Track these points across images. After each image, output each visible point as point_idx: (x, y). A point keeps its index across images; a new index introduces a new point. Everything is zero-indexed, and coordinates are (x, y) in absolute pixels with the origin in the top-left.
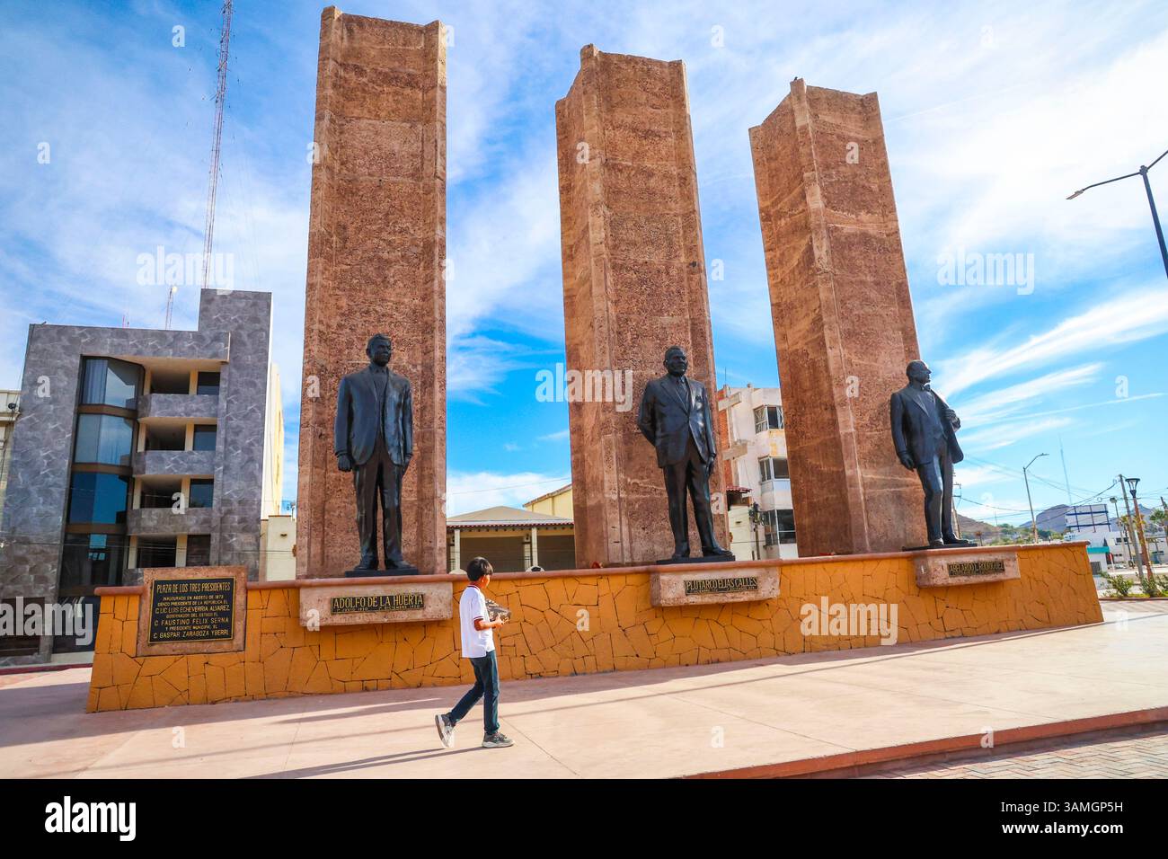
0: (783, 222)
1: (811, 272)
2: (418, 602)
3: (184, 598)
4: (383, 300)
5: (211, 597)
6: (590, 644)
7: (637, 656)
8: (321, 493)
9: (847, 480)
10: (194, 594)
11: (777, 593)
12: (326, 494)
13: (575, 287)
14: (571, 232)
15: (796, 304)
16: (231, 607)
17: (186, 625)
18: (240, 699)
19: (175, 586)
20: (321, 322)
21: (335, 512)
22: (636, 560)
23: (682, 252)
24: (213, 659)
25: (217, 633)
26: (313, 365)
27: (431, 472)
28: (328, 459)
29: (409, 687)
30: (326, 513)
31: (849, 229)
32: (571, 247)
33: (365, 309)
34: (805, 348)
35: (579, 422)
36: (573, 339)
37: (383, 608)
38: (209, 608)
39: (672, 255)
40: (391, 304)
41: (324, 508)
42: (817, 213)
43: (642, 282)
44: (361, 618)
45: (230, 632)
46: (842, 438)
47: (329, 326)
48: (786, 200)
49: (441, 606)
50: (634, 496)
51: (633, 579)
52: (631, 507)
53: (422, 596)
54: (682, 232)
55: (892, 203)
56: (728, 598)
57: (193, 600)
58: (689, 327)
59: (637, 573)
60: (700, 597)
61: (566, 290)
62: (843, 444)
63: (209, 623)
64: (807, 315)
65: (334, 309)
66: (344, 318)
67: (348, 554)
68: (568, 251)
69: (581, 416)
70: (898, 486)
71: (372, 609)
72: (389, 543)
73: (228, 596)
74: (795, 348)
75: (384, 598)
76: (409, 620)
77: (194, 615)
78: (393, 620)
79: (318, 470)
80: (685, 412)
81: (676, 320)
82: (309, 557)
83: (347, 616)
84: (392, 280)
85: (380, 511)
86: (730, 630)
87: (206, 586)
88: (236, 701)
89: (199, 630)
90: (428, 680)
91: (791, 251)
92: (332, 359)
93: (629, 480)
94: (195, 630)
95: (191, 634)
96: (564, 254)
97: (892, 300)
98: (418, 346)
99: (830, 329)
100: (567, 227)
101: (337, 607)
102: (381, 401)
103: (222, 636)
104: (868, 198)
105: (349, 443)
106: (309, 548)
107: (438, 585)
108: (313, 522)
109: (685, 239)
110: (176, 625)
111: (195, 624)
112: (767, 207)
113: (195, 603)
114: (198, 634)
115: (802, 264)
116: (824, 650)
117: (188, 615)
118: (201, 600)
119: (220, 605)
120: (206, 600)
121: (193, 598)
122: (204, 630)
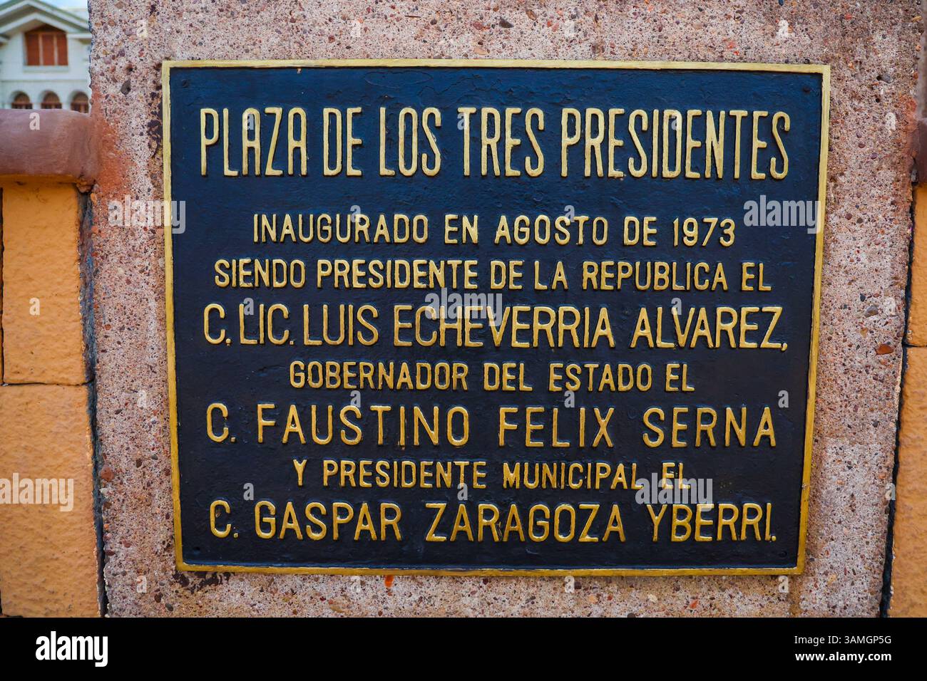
3: (416, 226)
5: (640, 228)
10: (492, 196)
16: (798, 326)
38: (624, 325)
63: (627, 441)
77: (502, 375)
87: (592, 134)
94: (525, 497)
113: (507, 272)
114: (548, 523)
117: (458, 372)
118: (550, 254)
119: (711, 299)
120: (598, 254)
121: (488, 228)
122: (586, 495)
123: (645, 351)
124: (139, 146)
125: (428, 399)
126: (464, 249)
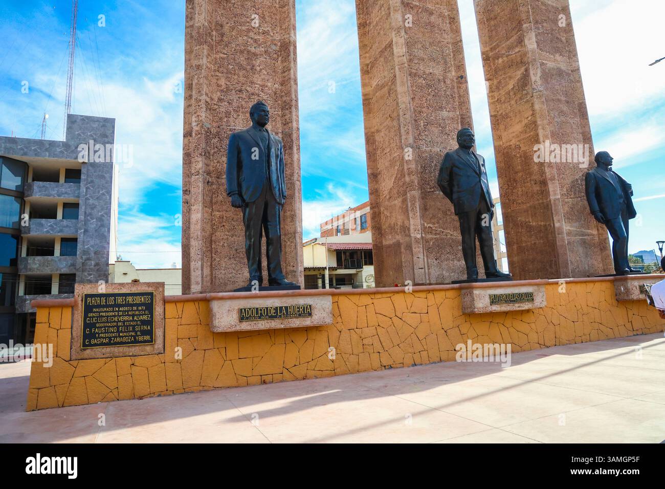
0: (500, 60)
1: (525, 92)
2: (307, 312)
3: (111, 309)
4: (252, 83)
5: (135, 308)
6: (424, 342)
7: (455, 350)
8: (208, 227)
9: (556, 230)
10: (119, 306)
11: (544, 304)
12: (213, 229)
13: (371, 92)
14: (367, 55)
15: (511, 114)
16: (152, 317)
17: (114, 332)
18: (162, 394)
19: (103, 299)
20: (207, 94)
21: (220, 242)
23: (453, 69)
24: (138, 361)
25: (141, 338)
26: (202, 127)
28: (213, 201)
29: (297, 379)
30: (213, 243)
31: (550, 65)
32: (367, 65)
33: (239, 88)
34: (518, 144)
35: (376, 187)
36: (370, 128)
37: (280, 316)
38: (133, 318)
39: (446, 71)
40: (258, 86)
41: (211, 240)
42: (533, 51)
43: (429, 86)
44: (263, 325)
45: (152, 338)
46: (552, 202)
47: (212, 99)
48: (504, 45)
49: (325, 315)
50: (429, 236)
51: (450, 294)
52: (428, 244)
53: (310, 306)
54: (452, 54)
55: (575, 50)
56: (516, 307)
57: (119, 311)
58: (459, 120)
59: (453, 289)
60: (498, 306)
61: (364, 95)
62: (553, 206)
63: (134, 330)
64: (520, 121)
65: (215, 87)
66: (223, 94)
67: (231, 275)
68: (365, 68)
69: (377, 182)
70: (583, 235)
71: (272, 317)
72: (272, 266)
73: (150, 307)
74: (508, 144)
75: (281, 308)
76: (301, 326)
77: (120, 324)
78: (288, 326)
79: (207, 209)
80: (476, 173)
81: (451, 114)
82: (202, 277)
83: (252, 323)
84: (258, 68)
85: (264, 239)
86: (511, 330)
87: (130, 299)
88: (159, 396)
89: (125, 336)
90: (311, 373)
91: (507, 79)
92: (215, 124)
93: (426, 225)
94: (122, 337)
95: (118, 339)
96: (362, 70)
97: (576, 114)
98: (279, 119)
99: (543, 129)
100: (364, 52)
101: (244, 315)
102: (266, 152)
103: (145, 342)
104: (560, 45)
105: (239, 185)
106: (202, 270)
107: (321, 297)
108: (204, 249)
109: (455, 60)
110: (105, 333)
111: (122, 332)
112: (487, 51)
113: (121, 313)
114: (125, 340)
115: (517, 88)
116: (567, 344)
117: (115, 324)
118: (126, 311)
119: (143, 315)
120: (131, 311)
121: (119, 309)
122: (129, 336)
123: (136, 320)
124: (80, 302)
125: (112, 327)
126: (116, 311)
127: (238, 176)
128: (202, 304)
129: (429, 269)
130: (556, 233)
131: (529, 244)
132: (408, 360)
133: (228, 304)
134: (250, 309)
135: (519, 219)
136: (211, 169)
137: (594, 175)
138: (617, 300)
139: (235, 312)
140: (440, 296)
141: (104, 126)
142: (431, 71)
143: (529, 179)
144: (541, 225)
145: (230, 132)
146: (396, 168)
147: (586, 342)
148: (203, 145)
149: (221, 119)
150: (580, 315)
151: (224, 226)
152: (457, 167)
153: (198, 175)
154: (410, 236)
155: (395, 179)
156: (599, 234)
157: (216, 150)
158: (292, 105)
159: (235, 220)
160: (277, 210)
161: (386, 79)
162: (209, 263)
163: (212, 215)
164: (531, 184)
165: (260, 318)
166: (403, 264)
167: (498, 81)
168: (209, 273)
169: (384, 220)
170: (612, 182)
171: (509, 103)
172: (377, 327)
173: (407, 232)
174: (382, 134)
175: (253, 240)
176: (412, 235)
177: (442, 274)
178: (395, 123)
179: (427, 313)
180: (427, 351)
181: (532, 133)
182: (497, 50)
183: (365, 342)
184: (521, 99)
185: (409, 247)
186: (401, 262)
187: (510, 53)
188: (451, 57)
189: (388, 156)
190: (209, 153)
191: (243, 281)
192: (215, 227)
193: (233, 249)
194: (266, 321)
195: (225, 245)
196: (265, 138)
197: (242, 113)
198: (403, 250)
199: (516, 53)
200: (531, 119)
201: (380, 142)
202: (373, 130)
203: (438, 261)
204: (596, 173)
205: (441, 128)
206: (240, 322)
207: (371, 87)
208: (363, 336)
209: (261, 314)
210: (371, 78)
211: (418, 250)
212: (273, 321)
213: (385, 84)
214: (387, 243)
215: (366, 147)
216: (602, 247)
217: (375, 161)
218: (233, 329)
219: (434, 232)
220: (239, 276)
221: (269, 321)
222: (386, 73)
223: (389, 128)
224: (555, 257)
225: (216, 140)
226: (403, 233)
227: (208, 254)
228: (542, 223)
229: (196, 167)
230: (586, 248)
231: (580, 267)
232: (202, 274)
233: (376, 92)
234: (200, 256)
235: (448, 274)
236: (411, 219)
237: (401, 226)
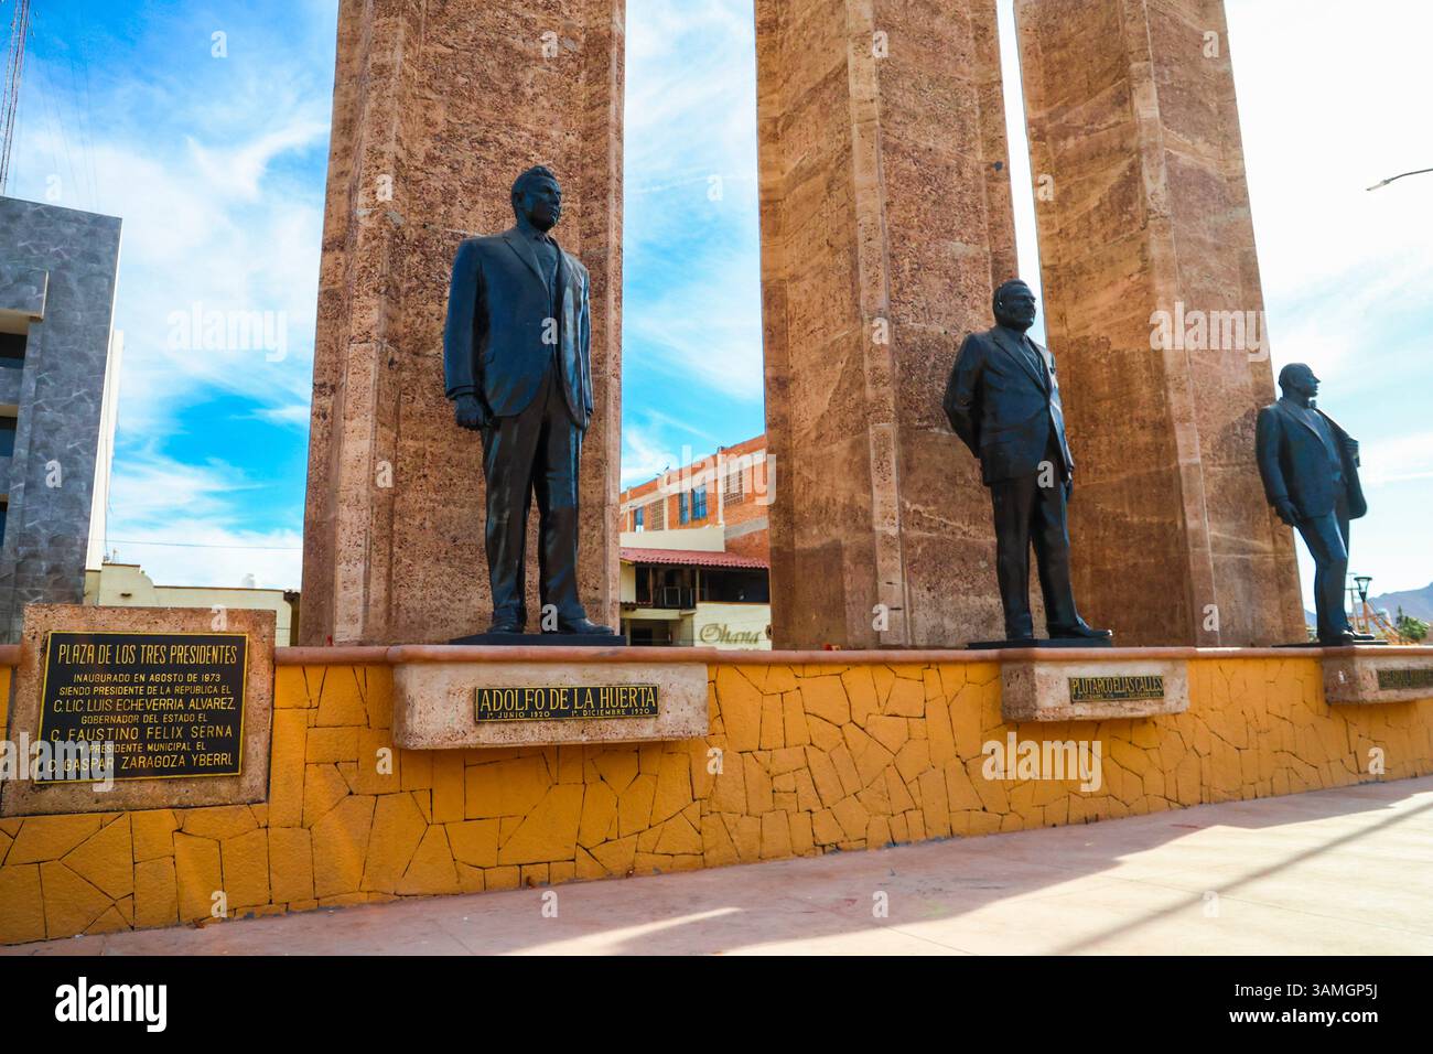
0: (1071, 142)
1: (1126, 217)
2: (645, 703)
3: (126, 677)
4: (512, 125)
5: (192, 677)
6: (914, 787)
7: (984, 809)
8: (386, 478)
9: (1190, 536)
10: (149, 669)
11: (1186, 703)
12: (397, 482)
13: (781, 186)
14: (776, 97)
15: (1092, 267)
16: (238, 703)
17: (129, 741)
18: (257, 911)
19: (105, 649)
20: (399, 140)
21: (413, 517)
22: (919, 643)
23: (979, 145)
24: (195, 820)
25: (205, 760)
26: (383, 221)
27: (600, 455)
28: (402, 412)
29: (610, 876)
30: (396, 519)
31: (1185, 159)
32: (775, 121)
33: (480, 135)
34: (1103, 334)
35: (783, 410)
36: (775, 270)
37: (580, 713)
38: (186, 703)
39: (964, 147)
40: (527, 135)
41: (392, 510)
42: (1151, 125)
43: (925, 179)
44: (534, 733)
45: (235, 759)
46: (1182, 470)
47: (411, 155)
48: (1081, 108)
49: (689, 712)
50: (915, 533)
51: (977, 673)
52: (911, 551)
53: (655, 689)
54: (978, 111)
55: (1237, 134)
56: (1125, 710)
57: (147, 683)
58: (990, 266)
59: (983, 661)
60: (1088, 706)
61: (764, 190)
62: (1184, 479)
63: (186, 736)
64: (1112, 283)
65: (420, 126)
66: (439, 145)
67: (438, 603)
68: (770, 128)
69: (786, 399)
70: (1243, 551)
71: (558, 715)
72: (553, 583)
73: (233, 677)
74: (1081, 334)
75: (582, 691)
76: (630, 739)
77: (149, 718)
78: (598, 739)
79: (385, 430)
80: (1039, 386)
81: (972, 250)
82: (366, 604)
83: (508, 729)
84: (529, 92)
86: (1108, 763)
87: (180, 652)
88: (249, 917)
89: (162, 753)
90: (645, 860)
91: (1087, 186)
92: (414, 219)
93: (908, 505)
94: (154, 754)
95: (142, 761)
96: (761, 131)
97: (1234, 276)
98: (573, 220)
100: (769, 89)
101: (487, 707)
102: (553, 292)
103: (215, 769)
104: (1205, 119)
105: (479, 373)
106: (366, 585)
107: (682, 668)
108: (375, 533)
109: (984, 124)
111: (152, 740)
112: (1040, 119)
113: (152, 690)
114: (161, 762)
115: (1108, 206)
116: (1225, 800)
117: (136, 718)
118: (166, 684)
119: (212, 696)
120: (180, 684)
121: (147, 677)
122: (174, 752)
123: (193, 711)
124: (38, 655)
125: (125, 726)
126: (140, 684)
127: (477, 349)
128: (374, 674)
129: (912, 612)
130: (1190, 543)
131: (1121, 565)
132: (879, 833)
133: (445, 676)
134: (503, 691)
135: (1100, 506)
136: (401, 329)
137: (1278, 414)
138: (1327, 701)
139: (465, 697)
140: (952, 676)
141: (92, 234)
142: (931, 144)
143: (1128, 416)
144: (1151, 524)
145: (453, 243)
146: (840, 366)
147: (1265, 797)
148: (383, 267)
149: (431, 206)
150: (1252, 733)
151: (425, 476)
152: (993, 370)
153: (366, 341)
154: (870, 529)
155: (835, 393)
156: (1277, 551)
157: (415, 282)
158: (609, 190)
159: (454, 462)
160: (573, 442)
161: (823, 154)
162: (384, 570)
163: (395, 447)
164: (1131, 427)
165: (528, 714)
166: (847, 596)
167: (1064, 187)
168: (384, 594)
169: (801, 490)
170: (1318, 434)
171: (1086, 240)
172: (807, 748)
173: (861, 521)
174: (805, 285)
175: (506, 515)
176: (877, 528)
177: (942, 626)
178: (842, 260)
179: (924, 717)
180: (922, 809)
181: (1139, 312)
182: (1064, 118)
183: (780, 783)
184: (1116, 232)
185: (867, 557)
186: (843, 592)
187: (1096, 126)
188: (976, 117)
189: (819, 334)
190: (397, 288)
191: (468, 620)
192: (402, 478)
193: (447, 537)
194: (543, 723)
195: (428, 524)
196: (552, 258)
197: (486, 196)
198: (847, 563)
199: (1110, 127)
200: (1139, 278)
201: (800, 304)
202: (781, 275)
203: (932, 594)
204: (1282, 412)
205: (948, 281)
206: (477, 723)
207: (783, 173)
208: (773, 770)
209: (531, 704)
210: (783, 152)
211: (891, 564)
212: (560, 725)
213: (819, 167)
214: (806, 547)
215: (763, 313)
216: (1282, 581)
217: (783, 348)
218: (459, 743)
219: (926, 524)
220: (457, 605)
221: (550, 725)
222: (823, 141)
223: (823, 271)
224: (1183, 598)
225: (416, 259)
226: (849, 522)
227: (384, 545)
228: (1155, 520)
229: (362, 320)
230: (1250, 580)
231: (1236, 624)
232: (367, 596)
233: (796, 185)
234: (362, 550)
235: (954, 626)
236: (875, 489)
237: (844, 506)
